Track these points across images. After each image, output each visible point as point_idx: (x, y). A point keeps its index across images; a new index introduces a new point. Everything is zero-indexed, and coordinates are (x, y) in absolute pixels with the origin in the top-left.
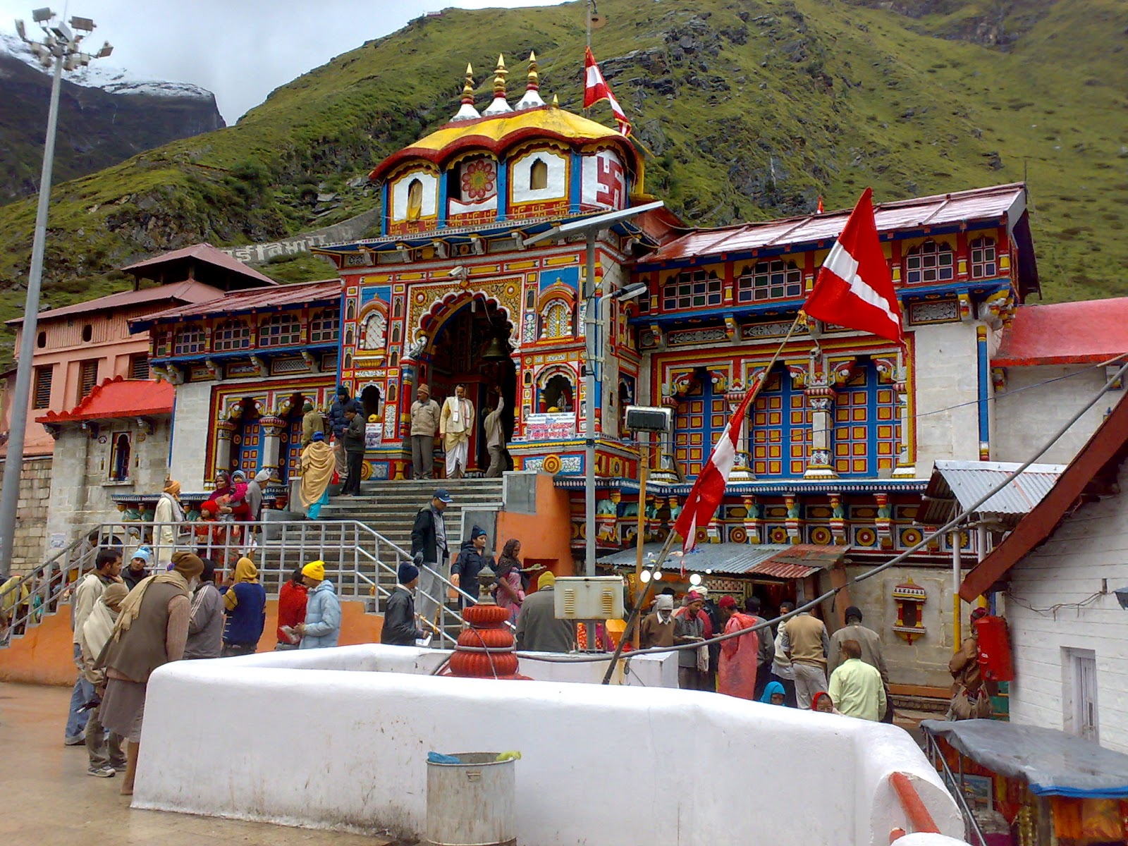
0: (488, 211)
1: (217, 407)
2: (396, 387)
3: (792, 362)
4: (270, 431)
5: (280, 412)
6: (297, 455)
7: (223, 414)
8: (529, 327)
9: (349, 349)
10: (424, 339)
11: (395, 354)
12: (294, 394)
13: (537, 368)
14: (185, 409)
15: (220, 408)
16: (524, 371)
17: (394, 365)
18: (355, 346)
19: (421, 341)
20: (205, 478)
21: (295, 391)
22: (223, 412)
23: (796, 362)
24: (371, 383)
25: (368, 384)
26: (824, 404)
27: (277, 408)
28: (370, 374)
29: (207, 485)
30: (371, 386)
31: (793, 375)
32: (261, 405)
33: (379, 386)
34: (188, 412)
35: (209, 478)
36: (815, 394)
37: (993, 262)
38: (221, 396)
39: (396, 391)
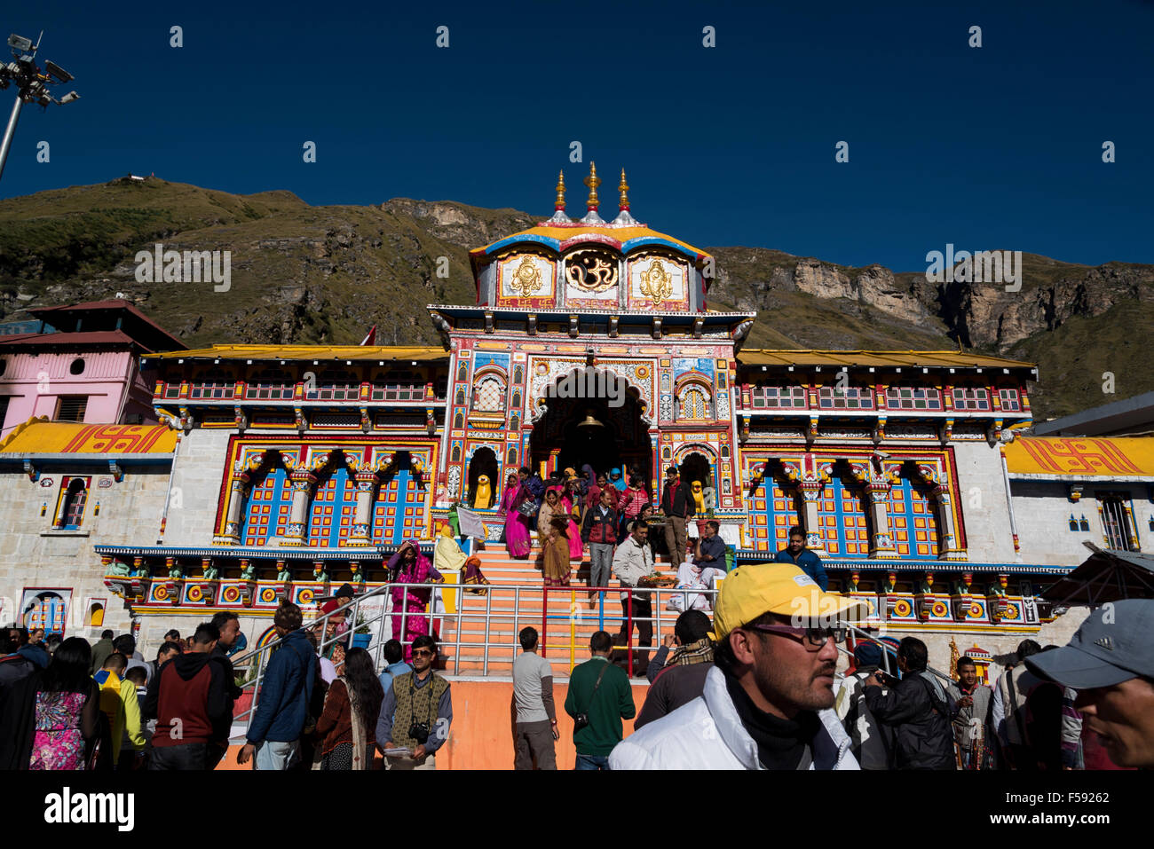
0: (608, 301)
1: (234, 456)
2: (517, 451)
3: (855, 461)
4: (302, 486)
5: (314, 467)
6: (351, 514)
7: (240, 465)
8: (666, 406)
9: (460, 409)
10: (545, 407)
11: (515, 418)
12: (334, 451)
13: (676, 445)
14: (192, 456)
15: (238, 458)
16: (662, 446)
17: (514, 428)
18: (467, 406)
19: (543, 409)
20: (214, 532)
21: (337, 447)
22: (241, 463)
23: (858, 461)
24: (486, 444)
25: (481, 446)
26: (884, 497)
27: (312, 464)
28: (486, 435)
29: (216, 539)
30: (485, 448)
31: (855, 471)
32: (290, 459)
33: (495, 447)
34: (195, 459)
35: (218, 532)
36: (878, 488)
37: (1016, 400)
38: (240, 446)
39: (517, 455)
